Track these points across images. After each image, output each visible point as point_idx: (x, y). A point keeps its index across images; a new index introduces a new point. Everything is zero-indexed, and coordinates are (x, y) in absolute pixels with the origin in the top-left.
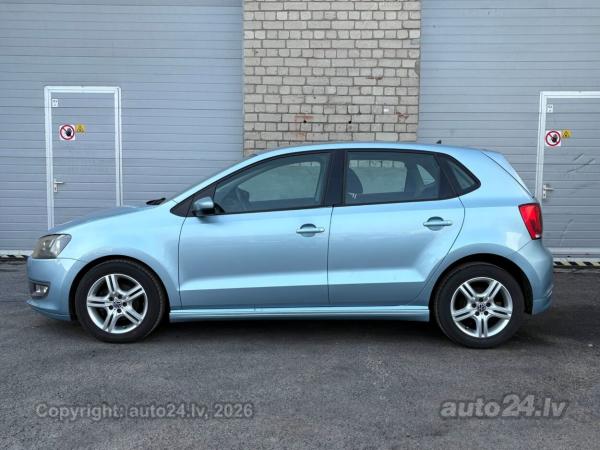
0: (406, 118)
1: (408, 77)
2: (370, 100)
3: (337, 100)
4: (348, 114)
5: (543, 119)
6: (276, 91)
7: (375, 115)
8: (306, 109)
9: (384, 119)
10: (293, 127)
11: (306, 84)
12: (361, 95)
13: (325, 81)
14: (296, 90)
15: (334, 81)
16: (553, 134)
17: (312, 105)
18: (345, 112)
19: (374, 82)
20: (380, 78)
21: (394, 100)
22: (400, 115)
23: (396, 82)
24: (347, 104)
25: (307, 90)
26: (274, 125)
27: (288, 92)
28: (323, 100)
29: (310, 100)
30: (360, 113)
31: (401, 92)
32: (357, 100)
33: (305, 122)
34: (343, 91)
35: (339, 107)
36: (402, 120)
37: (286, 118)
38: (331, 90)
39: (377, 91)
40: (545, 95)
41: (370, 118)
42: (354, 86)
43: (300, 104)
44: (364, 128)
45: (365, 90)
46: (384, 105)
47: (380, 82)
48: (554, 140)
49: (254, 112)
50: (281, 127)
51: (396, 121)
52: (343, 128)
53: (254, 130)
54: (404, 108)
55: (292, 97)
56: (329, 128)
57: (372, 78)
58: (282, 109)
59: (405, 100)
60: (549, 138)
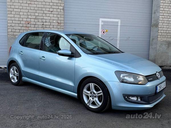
0: (60, 24)
1: (61, 12)
2: (49, 18)
3: (38, 17)
4: (42, 22)
5: (100, 26)
6: (18, 14)
7: (51, 23)
8: (28, 20)
9: (54, 24)
10: (24, 25)
11: (28, 12)
12: (46, 16)
13: (35, 11)
14: (25, 14)
15: (38, 11)
16: (103, 31)
17: (31, 18)
18: (41, 21)
19: (50, 12)
20: (52, 12)
21: (57, 19)
22: (58, 23)
23: (57, 13)
24: (42, 19)
25: (29, 14)
26: (18, 24)
27: (22, 14)
28: (34, 17)
29: (30, 17)
30: (46, 22)
31: (59, 16)
32: (45, 18)
33: (28, 24)
34: (41, 15)
35: (39, 20)
36: (59, 25)
37: (22, 22)
38: (37, 14)
39: (51, 15)
40: (101, 20)
41: (49, 24)
42: (44, 13)
43: (27, 18)
44: (47, 26)
45: (47, 15)
46: (53, 20)
47: (52, 13)
48: (104, 32)
49: (11, 20)
50: (20, 25)
51: (57, 25)
52: (41, 26)
53: (11, 26)
54: (60, 21)
55: (24, 16)
56: (36, 26)
57: (50, 11)
58: (21, 19)
59: (60, 19)
60: (102, 32)
